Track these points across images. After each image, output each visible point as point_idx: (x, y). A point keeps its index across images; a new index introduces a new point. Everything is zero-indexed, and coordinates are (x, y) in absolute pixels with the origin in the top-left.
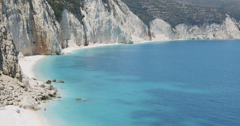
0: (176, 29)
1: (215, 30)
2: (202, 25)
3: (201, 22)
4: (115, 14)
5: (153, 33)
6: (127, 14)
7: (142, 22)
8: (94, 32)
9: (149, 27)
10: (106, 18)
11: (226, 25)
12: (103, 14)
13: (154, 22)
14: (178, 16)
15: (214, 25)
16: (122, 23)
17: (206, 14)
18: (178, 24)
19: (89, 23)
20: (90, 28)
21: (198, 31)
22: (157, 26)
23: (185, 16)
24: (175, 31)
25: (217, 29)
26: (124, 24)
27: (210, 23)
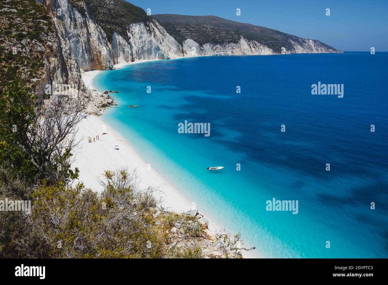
0: (203, 48)
1: (233, 48)
2: (223, 44)
3: (222, 42)
4: (155, 36)
5: (185, 51)
6: (165, 35)
7: (177, 42)
8: (139, 51)
9: (182, 46)
10: (148, 39)
11: (241, 44)
12: (145, 36)
13: (186, 41)
14: (205, 37)
15: (232, 44)
16: (161, 43)
17: (226, 35)
18: (205, 43)
19: (135, 43)
20: (135, 47)
21: (220, 49)
22: (188, 45)
23: (210, 37)
24: (202, 49)
25: (234, 47)
26: (163, 43)
27: (229, 42)
